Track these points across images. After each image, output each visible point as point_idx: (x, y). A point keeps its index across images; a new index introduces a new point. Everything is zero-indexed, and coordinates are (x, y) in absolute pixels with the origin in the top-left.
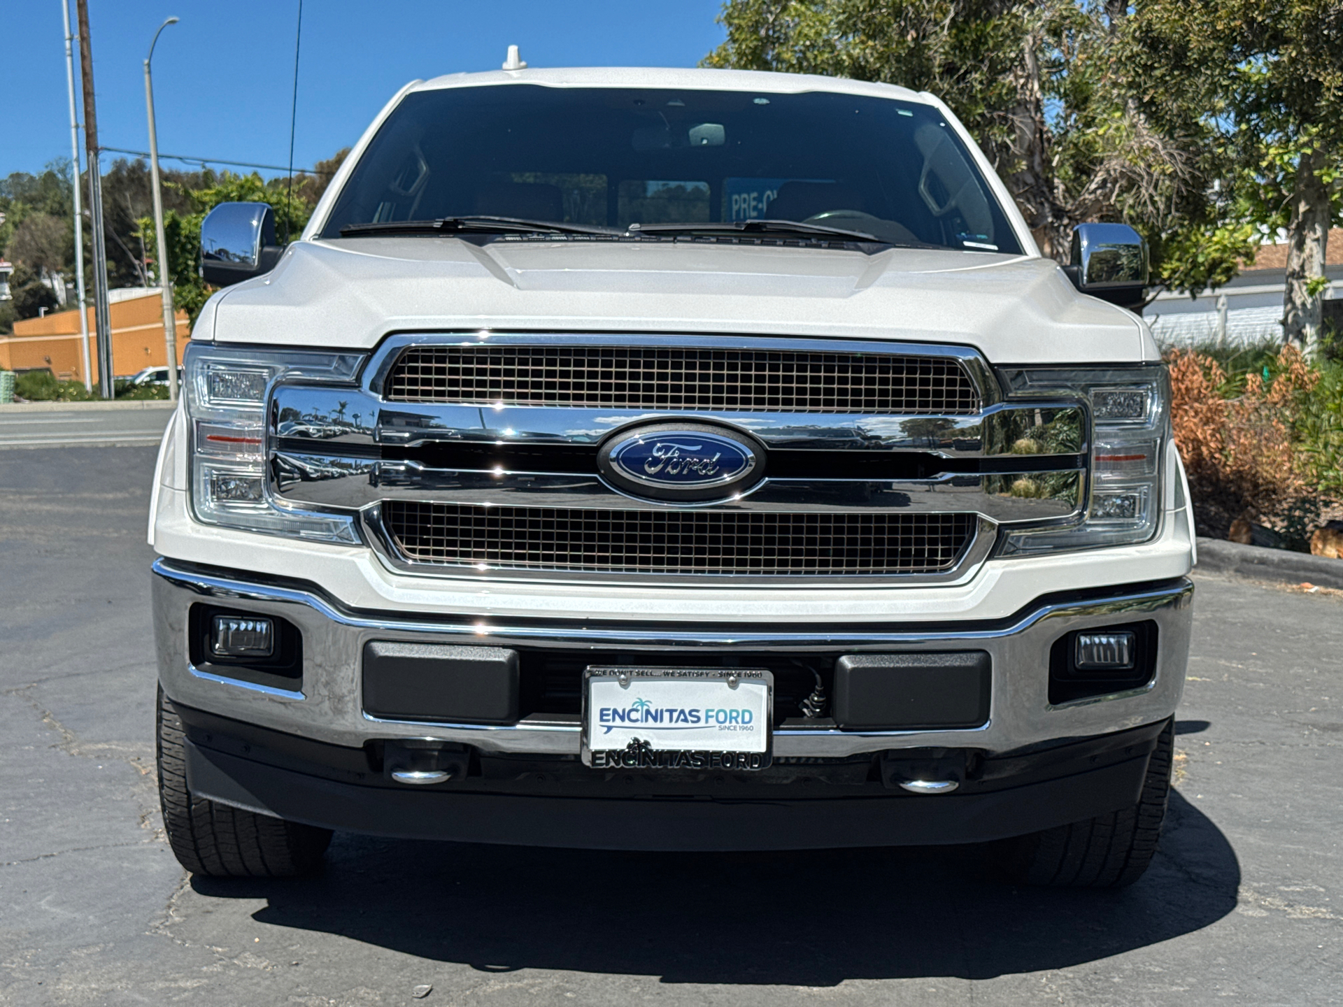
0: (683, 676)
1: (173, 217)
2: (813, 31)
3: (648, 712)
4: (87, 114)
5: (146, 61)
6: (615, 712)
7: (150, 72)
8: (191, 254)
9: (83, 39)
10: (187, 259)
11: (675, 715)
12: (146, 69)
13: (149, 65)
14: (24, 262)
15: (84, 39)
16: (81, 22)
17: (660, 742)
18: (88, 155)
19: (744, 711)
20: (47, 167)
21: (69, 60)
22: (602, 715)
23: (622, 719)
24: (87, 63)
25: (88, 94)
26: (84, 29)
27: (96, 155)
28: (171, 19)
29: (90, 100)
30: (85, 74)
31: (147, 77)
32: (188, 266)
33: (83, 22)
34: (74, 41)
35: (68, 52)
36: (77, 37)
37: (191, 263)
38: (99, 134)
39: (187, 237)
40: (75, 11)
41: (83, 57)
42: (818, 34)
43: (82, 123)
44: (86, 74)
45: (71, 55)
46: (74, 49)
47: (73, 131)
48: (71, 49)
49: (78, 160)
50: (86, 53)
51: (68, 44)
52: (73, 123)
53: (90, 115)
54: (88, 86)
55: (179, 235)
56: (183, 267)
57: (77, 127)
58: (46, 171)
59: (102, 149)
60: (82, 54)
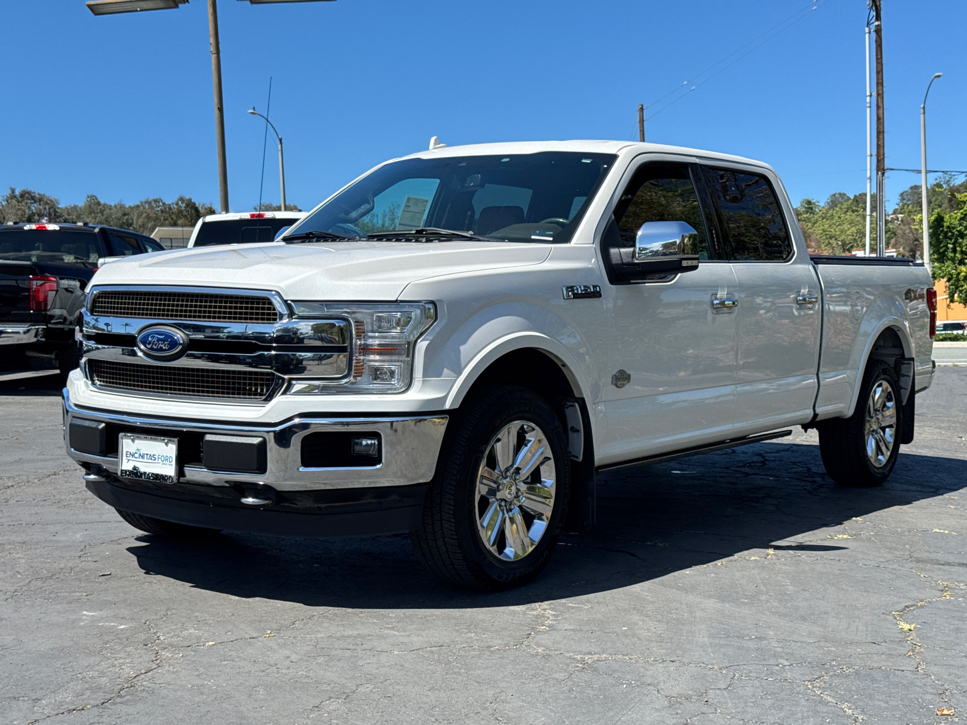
0: (155, 440)
1: (938, 214)
3: (140, 455)
4: (878, 146)
5: (922, 106)
6: (130, 453)
8: (951, 239)
9: (878, 95)
10: (948, 243)
11: (148, 456)
12: (922, 111)
13: (924, 108)
14: (904, 249)
15: (880, 95)
16: (878, 84)
17: (143, 468)
18: (878, 174)
19: (170, 457)
21: (868, 110)
22: (127, 454)
23: (132, 456)
24: (881, 111)
25: (880, 133)
26: (880, 88)
27: (883, 174)
28: (937, 74)
29: (881, 136)
30: (878, 119)
31: (922, 116)
32: (948, 248)
33: (880, 83)
34: (872, 97)
35: (868, 105)
36: (874, 94)
37: (950, 246)
38: (886, 159)
39: (948, 227)
40: (874, 76)
41: (878, 107)
43: (875, 153)
44: (880, 120)
45: (870, 107)
46: (872, 102)
47: (868, 158)
48: (870, 103)
49: (870, 178)
50: (880, 104)
51: (868, 99)
52: (869, 153)
53: (880, 146)
54: (881, 127)
55: (943, 226)
56: (944, 249)
57: (871, 155)
59: (887, 169)
60: (878, 105)
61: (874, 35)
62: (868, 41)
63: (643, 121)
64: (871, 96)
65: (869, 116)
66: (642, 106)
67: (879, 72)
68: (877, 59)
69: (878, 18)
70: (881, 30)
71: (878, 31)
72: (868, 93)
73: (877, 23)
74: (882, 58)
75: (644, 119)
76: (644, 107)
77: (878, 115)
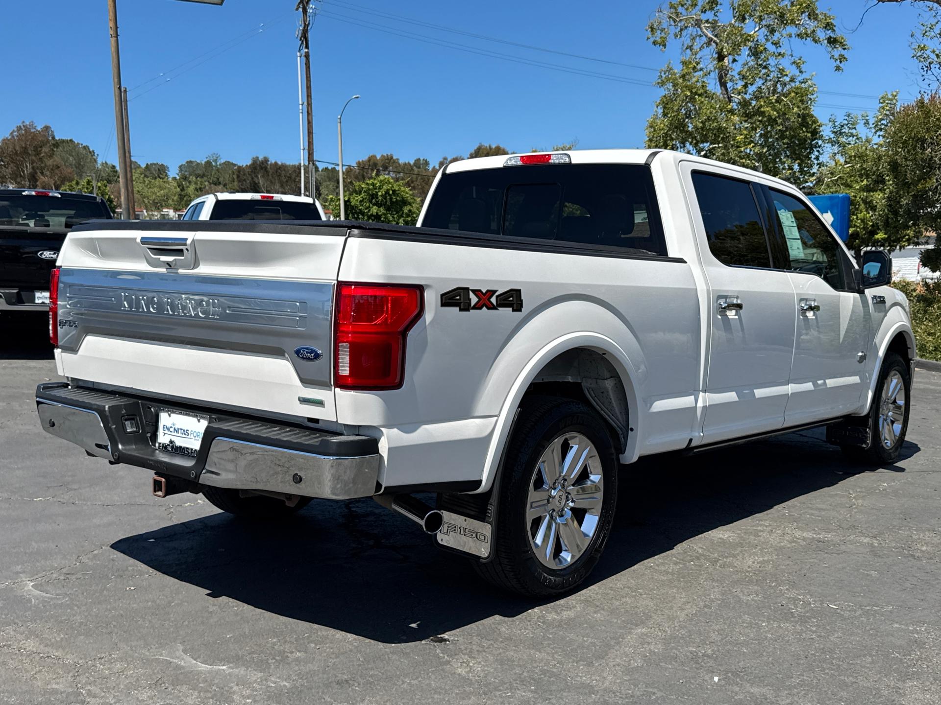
2: (708, 111)
4: (309, 142)
5: (339, 117)
7: (340, 122)
12: (339, 121)
13: (340, 118)
15: (309, 105)
16: (308, 96)
20: (207, 158)
21: (301, 115)
24: (310, 117)
25: (310, 133)
26: (309, 99)
28: (356, 96)
29: (311, 136)
31: (339, 124)
33: (309, 96)
34: (304, 105)
35: (301, 111)
36: (306, 103)
38: (314, 153)
40: (305, 90)
41: (308, 114)
42: (711, 113)
43: (307, 148)
44: (310, 123)
45: (302, 113)
46: (304, 110)
47: (302, 151)
48: (302, 109)
50: (310, 112)
51: (301, 106)
52: (302, 148)
53: (310, 143)
54: (310, 129)
57: (304, 150)
58: (206, 160)
60: (308, 112)
61: (304, 59)
62: (300, 62)
63: (127, 101)
64: (302, 105)
65: (302, 119)
66: (126, 88)
67: (309, 88)
68: (307, 77)
69: (307, 47)
70: (309, 56)
71: (307, 56)
72: (300, 102)
73: (306, 50)
74: (310, 77)
75: (128, 100)
76: (127, 90)
77: (308, 120)
